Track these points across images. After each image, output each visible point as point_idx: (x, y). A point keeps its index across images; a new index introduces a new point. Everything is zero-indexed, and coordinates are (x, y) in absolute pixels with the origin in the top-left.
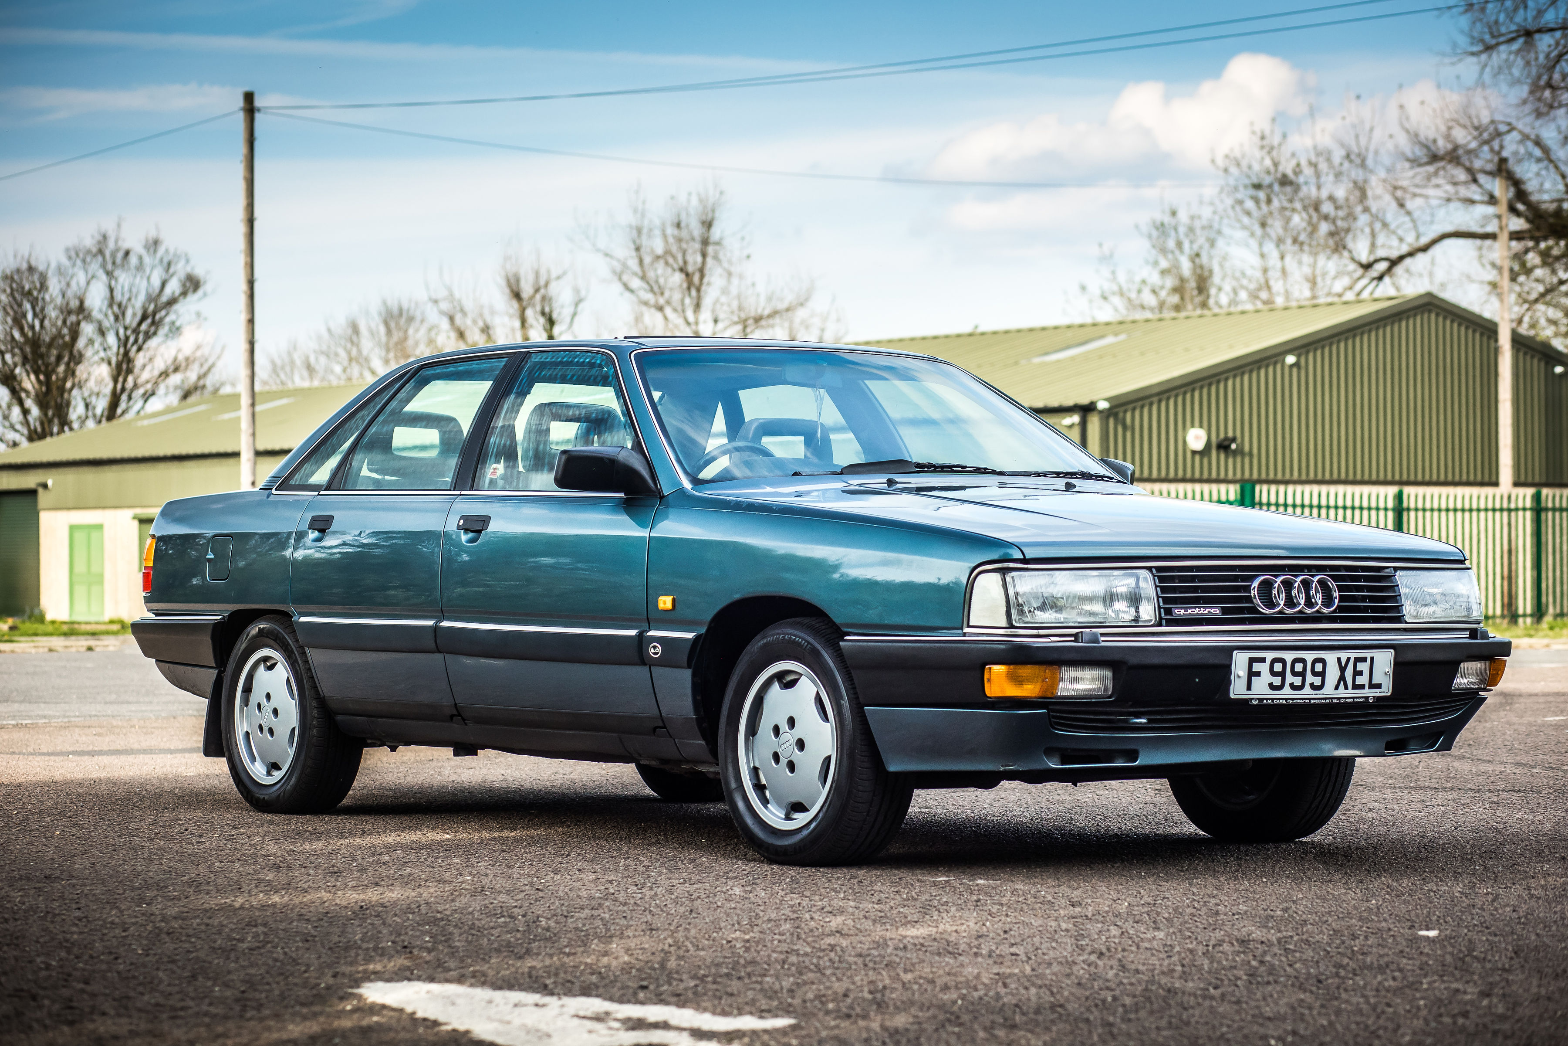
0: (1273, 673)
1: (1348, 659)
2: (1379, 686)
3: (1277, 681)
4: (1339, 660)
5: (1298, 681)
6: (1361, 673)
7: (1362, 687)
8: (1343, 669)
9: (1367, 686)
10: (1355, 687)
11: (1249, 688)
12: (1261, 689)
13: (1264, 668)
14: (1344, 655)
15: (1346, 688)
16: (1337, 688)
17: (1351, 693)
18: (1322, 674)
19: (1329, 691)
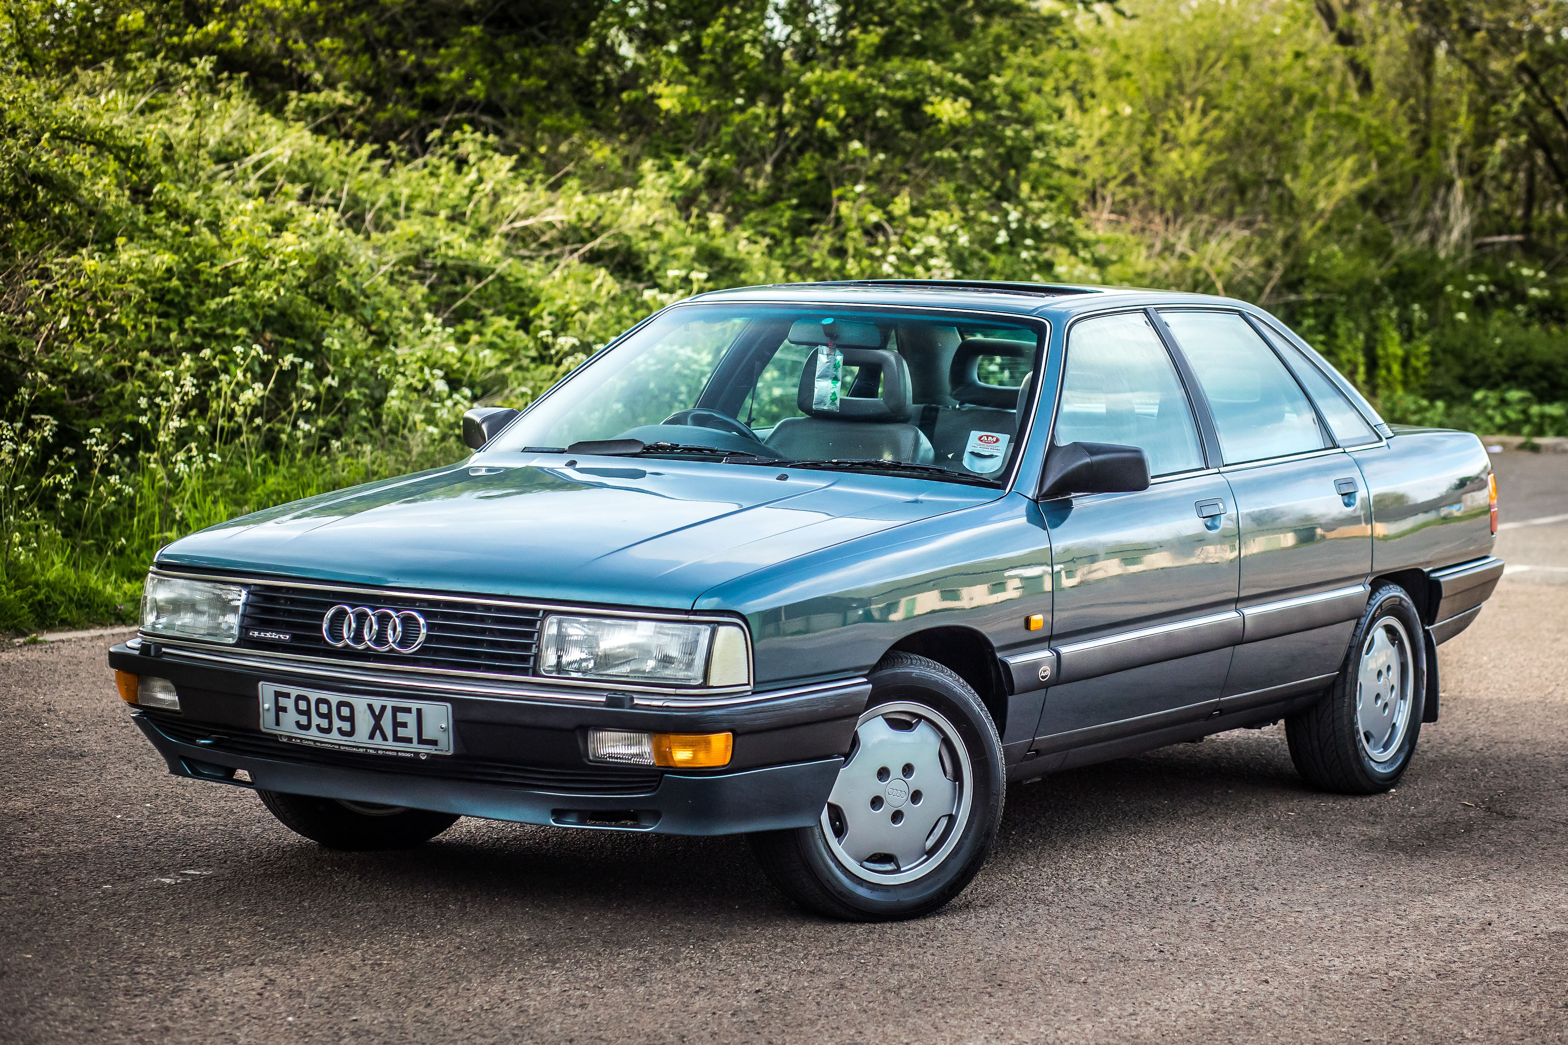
0: (300, 712)
1: (383, 708)
2: (434, 743)
3: (304, 720)
4: (370, 707)
5: (324, 723)
6: (404, 725)
7: (409, 740)
8: (378, 718)
9: (415, 740)
10: (396, 739)
11: (278, 723)
12: (289, 724)
13: (289, 703)
14: (378, 703)
15: (385, 738)
16: (372, 737)
17: (391, 745)
18: (351, 719)
19: (361, 737)
